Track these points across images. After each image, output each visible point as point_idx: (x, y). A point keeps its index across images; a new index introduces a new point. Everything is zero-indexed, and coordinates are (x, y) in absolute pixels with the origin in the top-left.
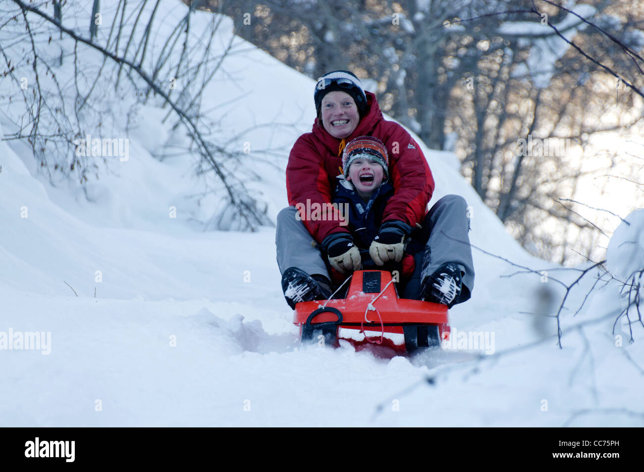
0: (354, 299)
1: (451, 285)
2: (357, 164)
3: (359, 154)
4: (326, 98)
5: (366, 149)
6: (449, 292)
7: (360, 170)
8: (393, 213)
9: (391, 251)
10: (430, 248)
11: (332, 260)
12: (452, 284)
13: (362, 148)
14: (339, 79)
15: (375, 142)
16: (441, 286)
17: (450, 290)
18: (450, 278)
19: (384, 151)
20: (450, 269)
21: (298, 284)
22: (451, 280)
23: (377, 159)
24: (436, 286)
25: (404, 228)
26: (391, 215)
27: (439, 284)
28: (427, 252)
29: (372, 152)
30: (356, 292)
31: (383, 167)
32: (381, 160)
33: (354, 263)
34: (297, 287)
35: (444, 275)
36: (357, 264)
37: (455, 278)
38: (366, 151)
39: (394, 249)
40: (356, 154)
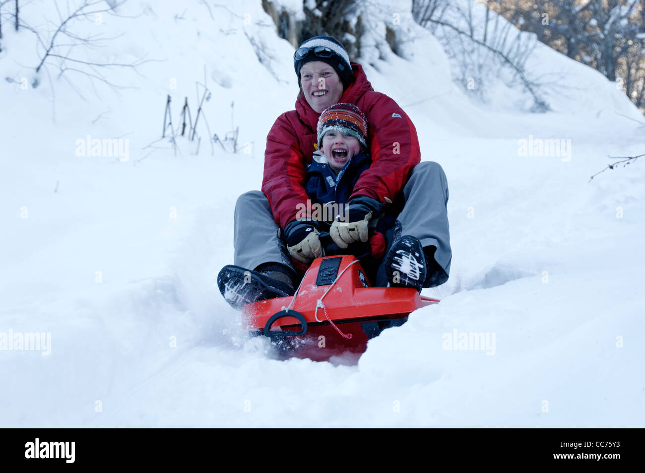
0: (304, 295)
1: (411, 263)
2: (331, 137)
3: (333, 125)
4: (305, 69)
5: (341, 121)
6: (411, 271)
7: (333, 144)
8: (363, 188)
9: (353, 230)
10: (400, 225)
11: (291, 250)
12: (412, 261)
13: (336, 120)
14: (317, 47)
15: (352, 112)
16: (401, 266)
17: (412, 269)
18: (409, 255)
19: (361, 122)
20: (407, 244)
21: (235, 284)
22: (410, 257)
23: (352, 133)
24: (395, 267)
25: (371, 205)
26: (360, 191)
27: (398, 264)
28: (397, 228)
29: (347, 124)
30: (308, 286)
31: (359, 140)
32: (357, 133)
33: (312, 250)
34: (236, 287)
35: (401, 252)
36: (316, 251)
37: (413, 254)
38: (340, 123)
39: (357, 227)
40: (329, 126)
